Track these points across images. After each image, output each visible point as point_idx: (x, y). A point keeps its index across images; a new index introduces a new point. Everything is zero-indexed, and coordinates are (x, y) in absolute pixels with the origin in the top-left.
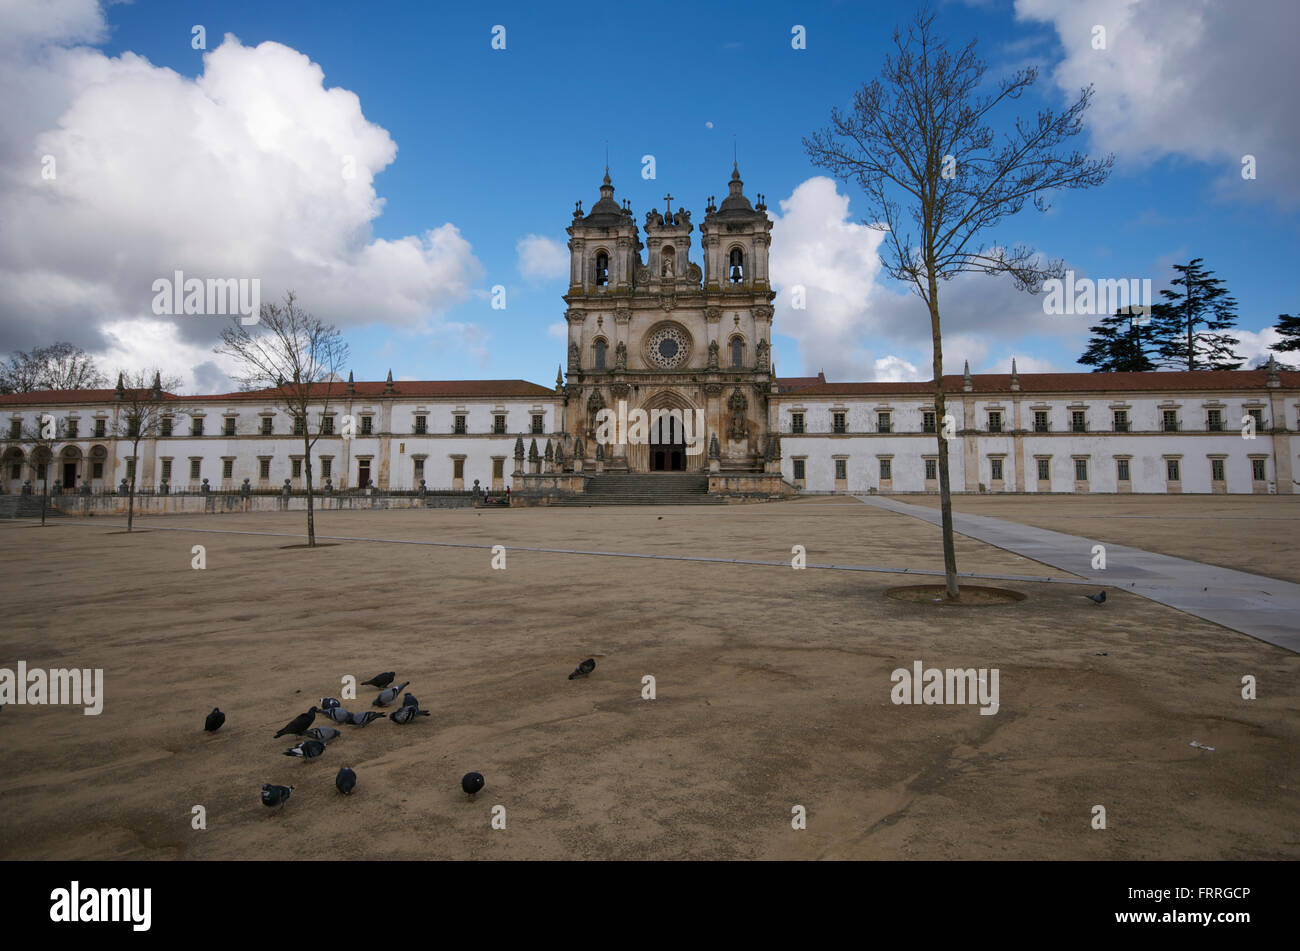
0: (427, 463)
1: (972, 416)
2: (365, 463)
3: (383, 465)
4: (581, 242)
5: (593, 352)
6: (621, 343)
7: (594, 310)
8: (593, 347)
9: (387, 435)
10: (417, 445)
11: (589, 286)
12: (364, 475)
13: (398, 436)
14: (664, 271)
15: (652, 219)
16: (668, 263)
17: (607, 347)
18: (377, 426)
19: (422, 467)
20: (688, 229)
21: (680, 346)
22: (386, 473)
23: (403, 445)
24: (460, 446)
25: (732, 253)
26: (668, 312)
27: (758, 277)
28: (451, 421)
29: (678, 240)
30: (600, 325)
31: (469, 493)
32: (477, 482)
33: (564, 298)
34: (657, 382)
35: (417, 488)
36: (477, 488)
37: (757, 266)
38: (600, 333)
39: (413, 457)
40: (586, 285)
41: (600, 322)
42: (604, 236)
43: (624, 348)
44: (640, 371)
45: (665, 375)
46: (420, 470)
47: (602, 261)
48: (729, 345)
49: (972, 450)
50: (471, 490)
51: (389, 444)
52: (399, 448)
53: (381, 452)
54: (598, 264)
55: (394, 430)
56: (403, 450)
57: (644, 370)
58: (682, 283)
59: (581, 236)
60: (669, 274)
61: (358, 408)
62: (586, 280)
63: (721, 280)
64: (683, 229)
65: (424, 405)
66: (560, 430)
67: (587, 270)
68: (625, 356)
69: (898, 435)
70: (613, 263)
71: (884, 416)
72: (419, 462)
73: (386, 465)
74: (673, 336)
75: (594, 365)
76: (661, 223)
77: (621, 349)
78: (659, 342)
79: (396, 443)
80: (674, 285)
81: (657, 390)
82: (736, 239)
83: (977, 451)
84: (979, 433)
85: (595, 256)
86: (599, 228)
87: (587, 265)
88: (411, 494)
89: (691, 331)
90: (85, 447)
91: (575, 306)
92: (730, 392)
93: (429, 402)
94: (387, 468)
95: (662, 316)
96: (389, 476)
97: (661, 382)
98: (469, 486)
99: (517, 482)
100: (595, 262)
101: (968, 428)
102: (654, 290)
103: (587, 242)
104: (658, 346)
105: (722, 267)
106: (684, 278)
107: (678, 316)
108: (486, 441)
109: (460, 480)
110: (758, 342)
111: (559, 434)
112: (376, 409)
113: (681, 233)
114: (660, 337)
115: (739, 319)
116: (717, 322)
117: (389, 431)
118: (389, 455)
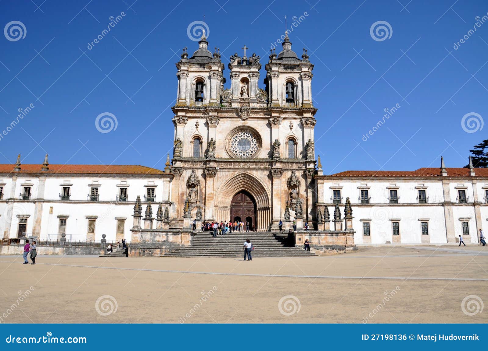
0: (68, 221)
1: (448, 193)
2: (23, 220)
3: (37, 222)
4: (185, 72)
5: (192, 146)
6: (212, 140)
7: (193, 117)
8: (191, 142)
9: (41, 200)
10: (62, 209)
11: (190, 101)
12: (22, 229)
13: (49, 201)
14: (242, 94)
15: (234, 59)
16: (244, 88)
17: (201, 143)
18: (34, 194)
19: (65, 224)
20: (258, 68)
21: (252, 143)
22: (37, 228)
23: (52, 208)
24: (93, 209)
25: (287, 84)
26: (244, 120)
27: (305, 99)
28: (88, 191)
29: (251, 74)
30: (197, 128)
31: (98, 245)
32: (104, 236)
33: (172, 108)
34: (237, 167)
35: (59, 240)
36: (104, 241)
37: (304, 92)
38: (197, 133)
39: (58, 217)
40: (188, 100)
41: (197, 126)
42: (202, 69)
43: (214, 143)
44: (225, 159)
45: (243, 162)
46: (63, 227)
47: (200, 86)
48: (287, 143)
49: (450, 215)
50: (100, 242)
51: (42, 207)
52: (48, 210)
53: (36, 212)
54: (197, 88)
55: (46, 197)
56: (51, 212)
57: (228, 159)
58: (253, 102)
59: (186, 68)
60: (245, 95)
61: (22, 181)
62: (188, 98)
63: (280, 100)
64: (255, 68)
65: (69, 179)
66: (167, 199)
67: (189, 91)
68: (214, 148)
69: (403, 205)
70: (207, 88)
71: (394, 192)
72: (63, 220)
73: (38, 222)
74: (247, 137)
75: (192, 155)
76: (239, 63)
77: (211, 143)
78: (238, 140)
79: (46, 206)
80: (249, 103)
81: (237, 173)
82: (290, 75)
83: (453, 216)
84: (453, 204)
85: (194, 82)
86: (198, 64)
87: (189, 88)
88: (55, 244)
89: (260, 133)
91: (180, 114)
92: (289, 174)
93: (73, 177)
94: (39, 225)
95: (239, 123)
96: (40, 230)
97: (240, 167)
98: (98, 239)
99: (135, 235)
100: (195, 86)
101: (446, 200)
102: (235, 105)
103: (189, 73)
104: (237, 143)
105: (280, 92)
106: (256, 99)
107: (251, 123)
109: (92, 234)
110: (306, 141)
111: (166, 203)
112: (34, 181)
113: (253, 70)
114: (238, 137)
115: (292, 126)
116: (278, 127)
117: (42, 198)
118: (41, 215)
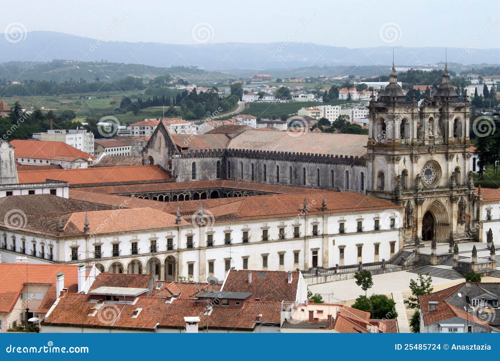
2: (315, 252)
6: (419, 175)
7: (404, 155)
8: (402, 175)
9: (326, 235)
10: (341, 240)
12: (315, 259)
13: (332, 235)
16: (430, 127)
17: (407, 175)
18: (320, 230)
19: (343, 252)
21: (433, 173)
22: (327, 258)
23: (334, 241)
26: (432, 155)
27: (466, 135)
28: (356, 225)
29: (435, 114)
30: (404, 163)
37: (466, 130)
38: (404, 168)
39: (339, 247)
41: (405, 161)
42: (408, 111)
45: (436, 192)
46: (342, 254)
48: (454, 173)
51: (328, 240)
52: (332, 242)
53: (324, 246)
54: (401, 128)
55: (329, 232)
56: (334, 244)
58: (436, 139)
60: (431, 134)
61: (311, 220)
63: (451, 137)
65: (344, 216)
70: (410, 127)
72: (342, 250)
73: (326, 253)
74: (430, 167)
76: (429, 105)
77: (419, 178)
78: (425, 171)
79: (331, 239)
80: (434, 141)
81: (432, 200)
82: (458, 115)
89: (441, 165)
90: (162, 258)
92: (459, 199)
93: (346, 215)
94: (328, 255)
95: (429, 157)
96: (328, 260)
102: (427, 143)
104: (424, 173)
107: (436, 157)
108: (371, 235)
109: (360, 258)
110: (467, 171)
112: (320, 220)
113: (436, 111)
114: (425, 168)
115: (458, 159)
116: (452, 161)
117: (327, 233)
118: (328, 247)
